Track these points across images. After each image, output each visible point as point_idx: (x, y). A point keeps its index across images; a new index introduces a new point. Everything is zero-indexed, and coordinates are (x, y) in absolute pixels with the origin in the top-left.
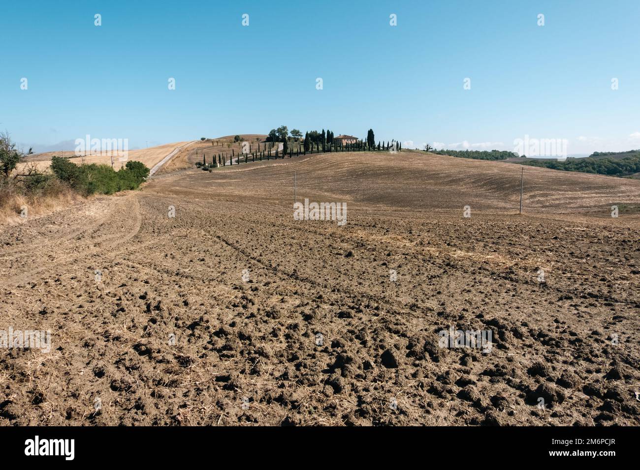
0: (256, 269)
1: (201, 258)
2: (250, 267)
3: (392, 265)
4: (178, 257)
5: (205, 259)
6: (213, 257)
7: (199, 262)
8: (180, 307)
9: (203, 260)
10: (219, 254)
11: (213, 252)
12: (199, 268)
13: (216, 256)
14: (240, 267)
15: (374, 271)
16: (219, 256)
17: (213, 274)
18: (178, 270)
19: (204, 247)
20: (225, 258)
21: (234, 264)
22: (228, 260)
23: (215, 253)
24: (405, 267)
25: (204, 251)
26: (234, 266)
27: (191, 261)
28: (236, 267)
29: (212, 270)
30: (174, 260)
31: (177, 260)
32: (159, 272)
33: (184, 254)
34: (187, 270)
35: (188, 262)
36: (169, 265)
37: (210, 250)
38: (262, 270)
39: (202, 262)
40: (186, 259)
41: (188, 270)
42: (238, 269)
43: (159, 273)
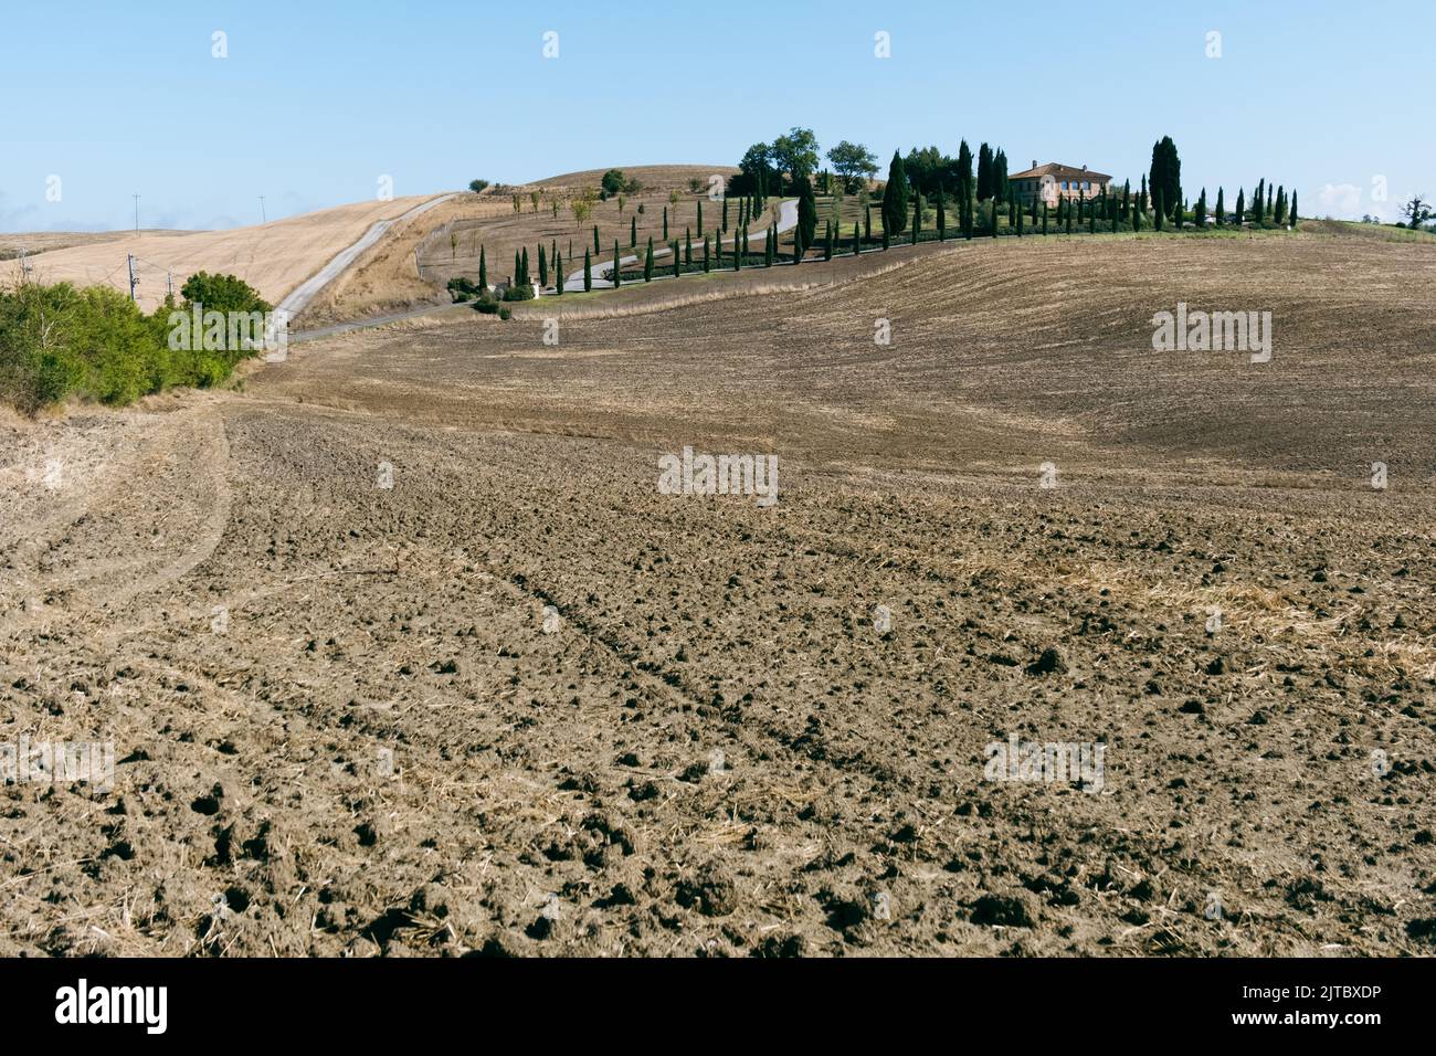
0: (657, 713)
1: (445, 661)
2: (631, 704)
4: (355, 652)
5: (461, 663)
6: (492, 657)
7: (433, 677)
8: (342, 850)
9: (450, 668)
10: (517, 648)
11: (493, 638)
12: (434, 700)
13: (504, 654)
14: (593, 702)
16: (515, 656)
17: (483, 727)
18: (352, 704)
19: (461, 619)
20: (538, 661)
21: (572, 687)
22: (548, 673)
23: (500, 642)
25: (459, 634)
26: (569, 695)
27: (405, 671)
28: (576, 701)
29: (481, 708)
30: (339, 665)
31: (352, 665)
32: (278, 709)
33: (381, 642)
34: (383, 707)
35: (392, 676)
36: (316, 684)
37: (480, 629)
38: (678, 716)
39: (448, 677)
40: (387, 663)
41: (390, 704)
42: (584, 708)
43: (279, 714)
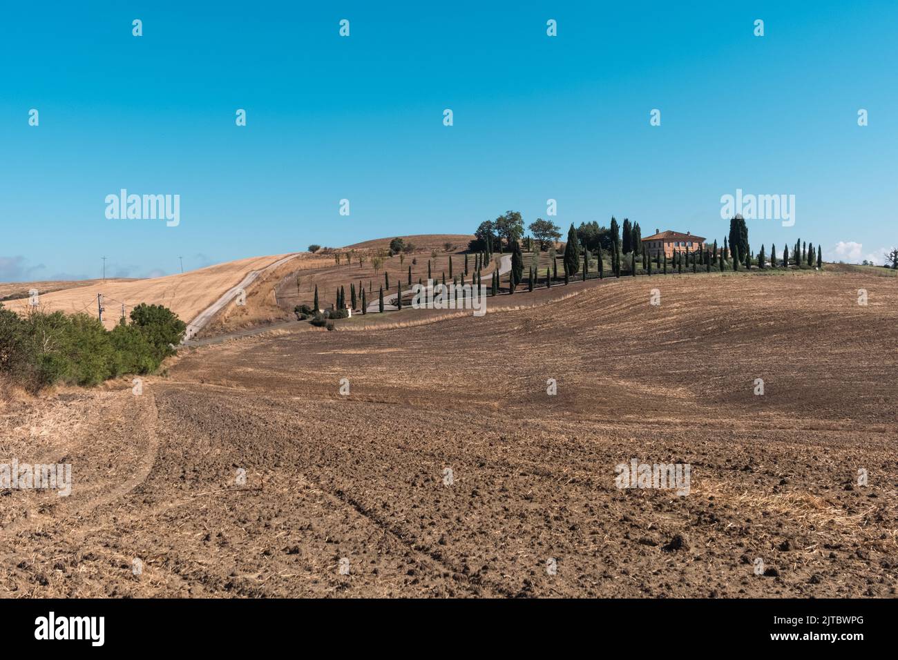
0: (427, 579)
1: (292, 546)
2: (411, 573)
3: (793, 575)
4: (235, 541)
5: (302, 548)
6: (321, 544)
7: (284, 557)
9: (295, 551)
10: (338, 537)
11: (323, 531)
12: (285, 572)
13: (330, 541)
14: (386, 572)
15: (741, 591)
16: (337, 542)
17: (316, 590)
18: (232, 575)
19: (302, 519)
20: (351, 546)
21: (373, 562)
22: (357, 553)
23: (327, 534)
24: (830, 583)
25: (301, 529)
26: (371, 568)
27: (267, 553)
28: (375, 572)
29: (315, 577)
30: (225, 550)
31: (233, 550)
32: (185, 579)
33: (251, 534)
34: (253, 576)
35: (259, 557)
36: (210, 562)
37: (314, 525)
38: (440, 581)
39: (294, 557)
40: (255, 548)
41: (257, 575)
42: (380, 576)
43: (186, 583)
